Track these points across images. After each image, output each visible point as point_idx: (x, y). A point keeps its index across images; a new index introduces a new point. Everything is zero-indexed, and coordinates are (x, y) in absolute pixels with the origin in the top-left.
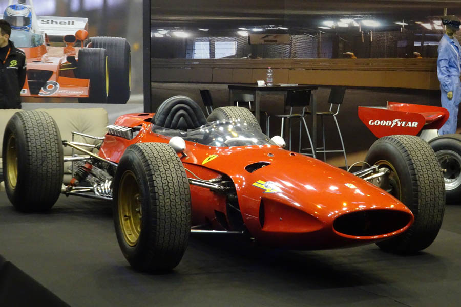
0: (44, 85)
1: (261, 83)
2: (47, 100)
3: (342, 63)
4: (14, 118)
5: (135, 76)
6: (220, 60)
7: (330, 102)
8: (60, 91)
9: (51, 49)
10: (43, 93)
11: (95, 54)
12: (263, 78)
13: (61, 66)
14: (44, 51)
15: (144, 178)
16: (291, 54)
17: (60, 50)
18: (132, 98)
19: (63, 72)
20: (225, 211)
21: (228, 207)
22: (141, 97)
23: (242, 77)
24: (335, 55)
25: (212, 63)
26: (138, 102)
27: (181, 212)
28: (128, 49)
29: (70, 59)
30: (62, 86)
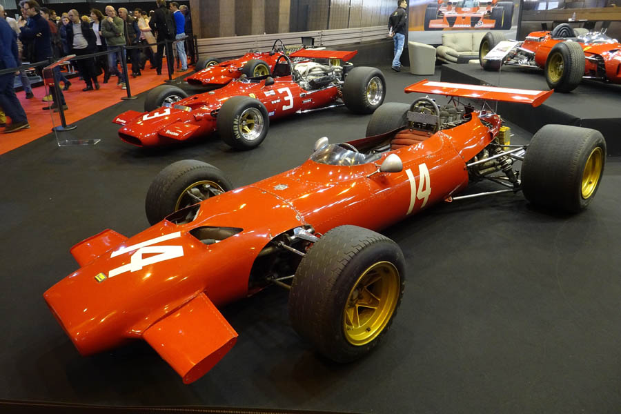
0: (477, 23)
1: (570, 20)
2: (477, 29)
3: (609, 9)
4: (487, 34)
5: (515, 18)
6: (550, 10)
7: (602, 27)
8: (484, 25)
9: (482, 8)
10: (476, 26)
11: (499, 9)
12: (571, 17)
13: (485, 15)
14: (478, 9)
15: (567, 57)
16: (584, 6)
17: (485, 8)
18: (512, 27)
19: (485, 17)
20: (596, 69)
21: (598, 68)
22: (516, 27)
23: (559, 18)
24: (606, 6)
25: (546, 12)
26: (515, 29)
27: (582, 69)
28: (513, 7)
29: (489, 12)
30: (484, 23)
